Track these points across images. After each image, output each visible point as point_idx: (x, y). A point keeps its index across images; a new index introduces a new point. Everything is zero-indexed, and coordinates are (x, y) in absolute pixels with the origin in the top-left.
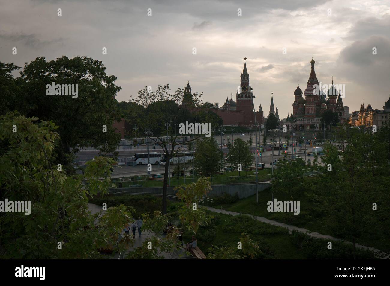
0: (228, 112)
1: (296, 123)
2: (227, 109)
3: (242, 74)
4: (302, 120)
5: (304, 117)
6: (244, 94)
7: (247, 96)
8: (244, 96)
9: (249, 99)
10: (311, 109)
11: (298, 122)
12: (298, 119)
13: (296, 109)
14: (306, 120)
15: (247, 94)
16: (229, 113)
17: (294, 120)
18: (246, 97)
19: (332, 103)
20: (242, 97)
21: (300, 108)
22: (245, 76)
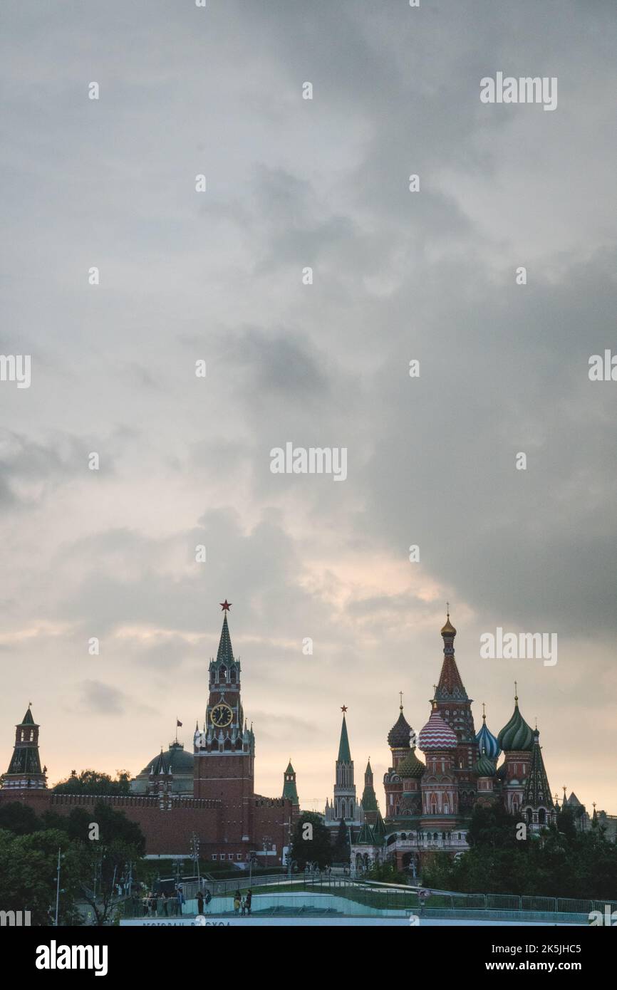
0: (162, 806)
1: (391, 848)
2: (161, 794)
3: (215, 660)
4: (411, 837)
5: (417, 826)
6: (221, 736)
7: (233, 742)
8: (221, 741)
9: (238, 752)
10: (440, 799)
11: (399, 844)
12: (399, 834)
13: (393, 793)
14: (426, 838)
15: (233, 736)
16: (166, 807)
17: (387, 838)
18: (228, 745)
19: (515, 777)
20: (214, 745)
21: (406, 792)
22: (223, 668)
